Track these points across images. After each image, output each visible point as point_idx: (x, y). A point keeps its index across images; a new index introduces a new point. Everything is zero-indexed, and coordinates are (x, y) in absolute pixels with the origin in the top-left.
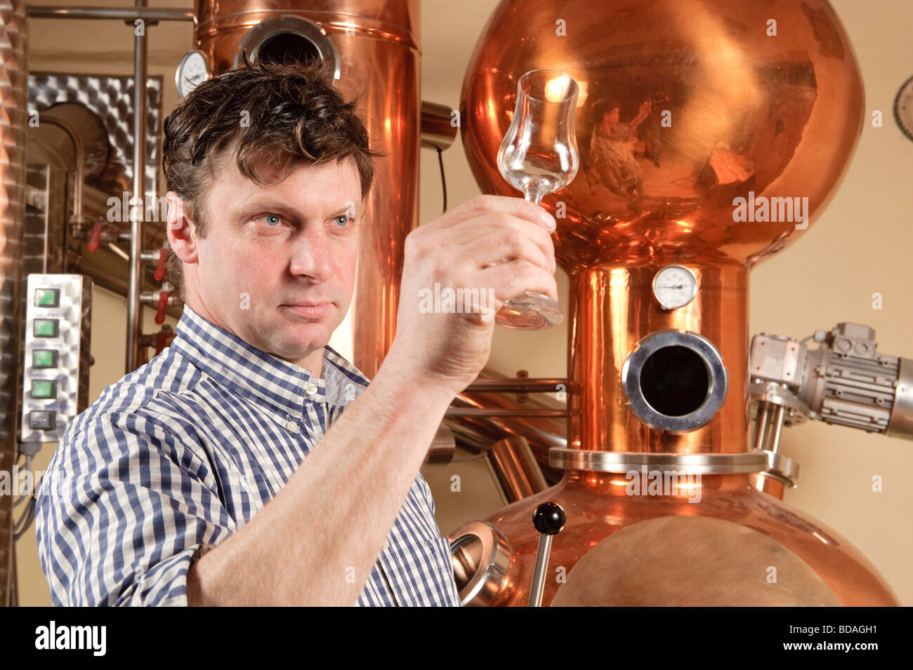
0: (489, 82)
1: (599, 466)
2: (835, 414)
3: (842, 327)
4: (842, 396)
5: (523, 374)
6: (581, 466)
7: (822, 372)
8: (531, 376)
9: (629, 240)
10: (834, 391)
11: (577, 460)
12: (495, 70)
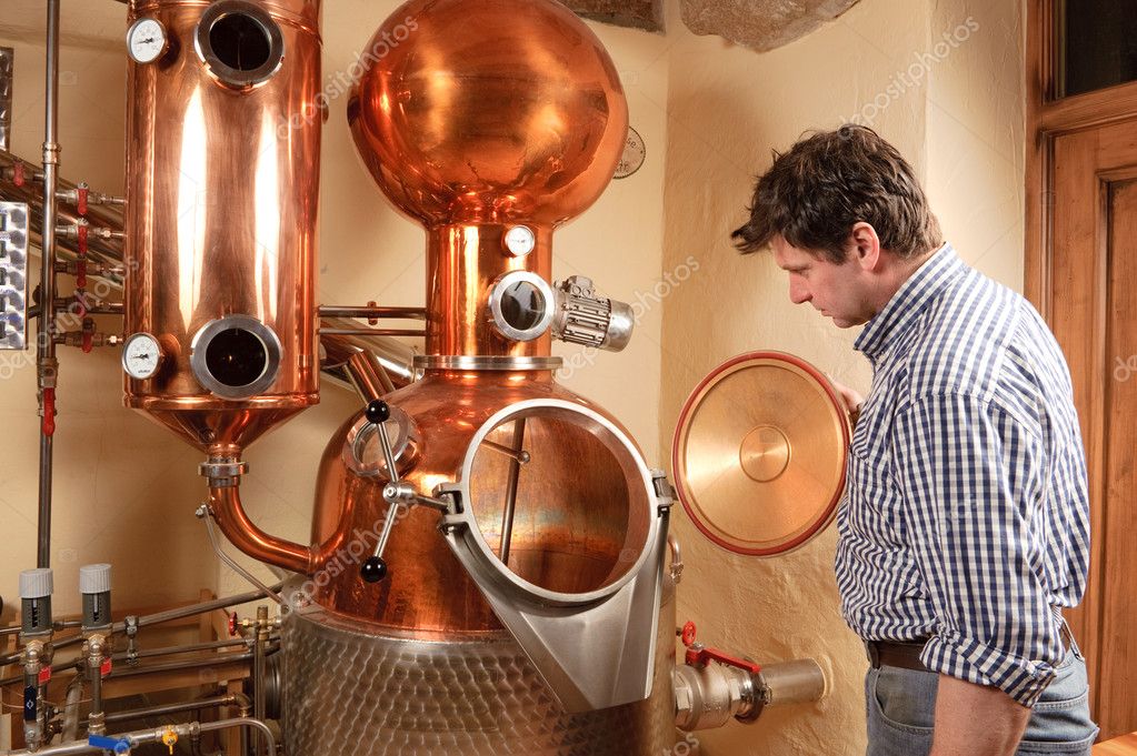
0: (384, 80)
1: (457, 365)
2: (572, 335)
3: (574, 278)
4: (579, 323)
5: (372, 304)
6: (444, 366)
7: (567, 307)
8: (378, 305)
9: (474, 205)
10: (574, 319)
11: (441, 362)
12: (389, 73)
